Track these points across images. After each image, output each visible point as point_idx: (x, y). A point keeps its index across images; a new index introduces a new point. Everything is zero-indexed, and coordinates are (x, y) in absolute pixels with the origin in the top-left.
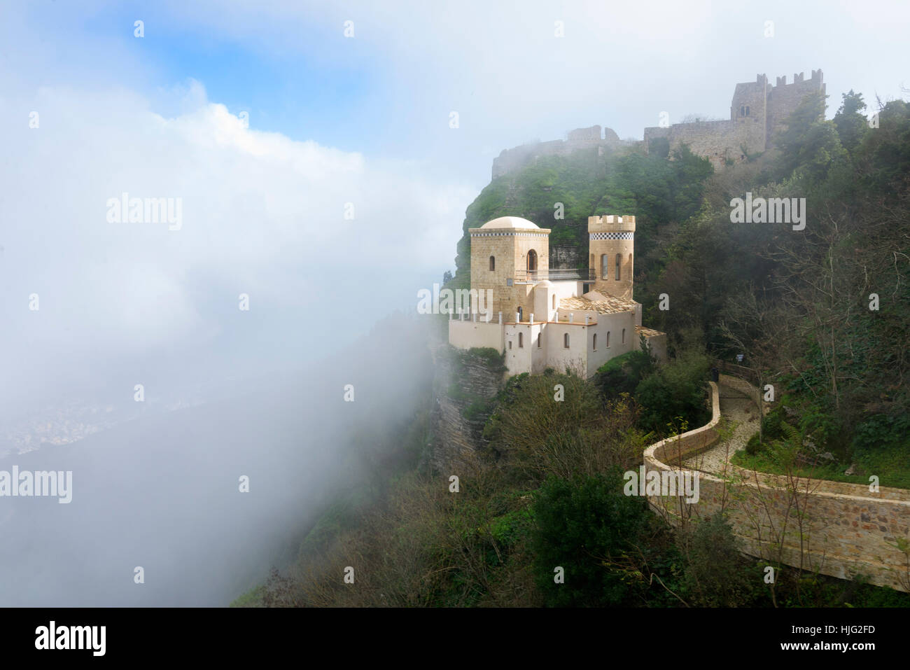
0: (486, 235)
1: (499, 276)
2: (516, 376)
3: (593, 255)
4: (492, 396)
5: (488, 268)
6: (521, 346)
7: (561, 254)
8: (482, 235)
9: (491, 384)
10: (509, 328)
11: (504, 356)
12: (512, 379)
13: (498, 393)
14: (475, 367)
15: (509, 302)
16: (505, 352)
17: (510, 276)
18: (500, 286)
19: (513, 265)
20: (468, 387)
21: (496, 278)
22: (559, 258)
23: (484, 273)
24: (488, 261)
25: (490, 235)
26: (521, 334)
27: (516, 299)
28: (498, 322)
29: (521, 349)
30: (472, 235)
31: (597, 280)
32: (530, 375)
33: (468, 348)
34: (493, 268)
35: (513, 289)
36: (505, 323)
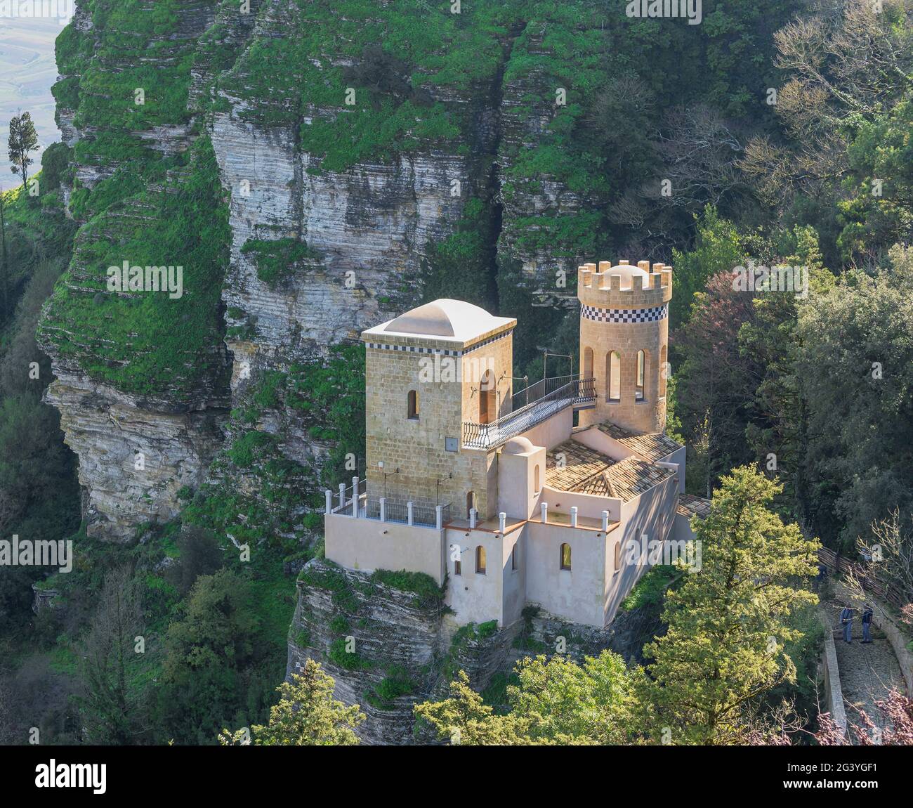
0: (400, 348)
1: (427, 431)
2: (471, 625)
3: (590, 353)
4: (422, 662)
5: (405, 413)
6: (480, 570)
7: (423, 175)
8: (392, 347)
9: (419, 640)
10: (456, 536)
11: (445, 587)
12: (464, 631)
13: (435, 655)
14: (385, 606)
15: (450, 483)
16: (447, 579)
17: (452, 434)
18: (428, 450)
19: (459, 413)
20: (372, 644)
21: (423, 434)
22: (417, 185)
23: (396, 421)
24: (403, 400)
25: (408, 349)
26: (479, 549)
27: (466, 476)
28: (434, 524)
29: (480, 576)
30: (367, 345)
31: (598, 401)
32: (500, 624)
33: (370, 571)
34: (413, 414)
35: (457, 458)
36: (446, 525)
